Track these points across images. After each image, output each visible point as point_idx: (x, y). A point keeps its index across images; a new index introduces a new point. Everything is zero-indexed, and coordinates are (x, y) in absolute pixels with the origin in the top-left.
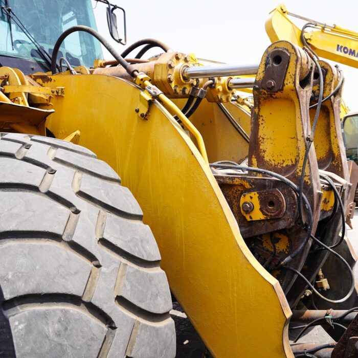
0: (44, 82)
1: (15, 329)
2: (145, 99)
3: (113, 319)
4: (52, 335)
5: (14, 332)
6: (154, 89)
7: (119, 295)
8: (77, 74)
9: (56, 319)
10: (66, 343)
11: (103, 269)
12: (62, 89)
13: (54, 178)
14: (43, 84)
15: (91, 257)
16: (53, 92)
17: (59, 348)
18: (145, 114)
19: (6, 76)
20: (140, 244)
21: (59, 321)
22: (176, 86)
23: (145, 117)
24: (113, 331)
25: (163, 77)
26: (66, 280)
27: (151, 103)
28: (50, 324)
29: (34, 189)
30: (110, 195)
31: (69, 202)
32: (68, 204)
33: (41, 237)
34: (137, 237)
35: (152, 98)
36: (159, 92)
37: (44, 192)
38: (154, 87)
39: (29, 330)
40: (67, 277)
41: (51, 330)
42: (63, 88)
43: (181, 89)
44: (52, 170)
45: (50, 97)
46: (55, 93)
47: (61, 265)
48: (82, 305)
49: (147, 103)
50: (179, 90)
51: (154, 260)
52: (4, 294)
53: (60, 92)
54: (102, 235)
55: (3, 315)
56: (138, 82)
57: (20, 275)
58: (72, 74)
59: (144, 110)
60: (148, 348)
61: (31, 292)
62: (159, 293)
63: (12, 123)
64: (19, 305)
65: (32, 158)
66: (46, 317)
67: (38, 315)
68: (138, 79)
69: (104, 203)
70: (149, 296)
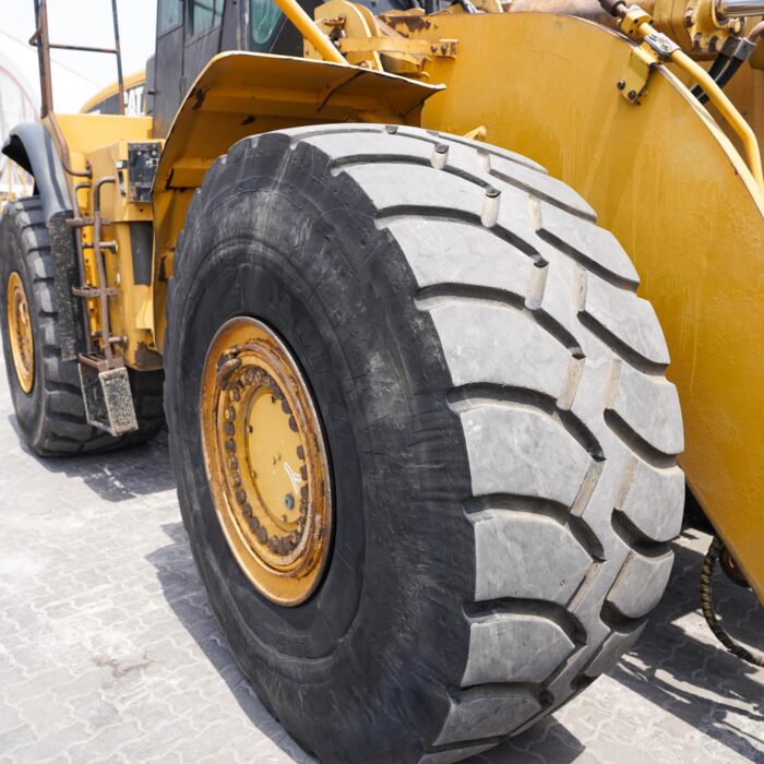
0: (412, 30)
1: (468, 431)
2: (642, 62)
3: (602, 443)
4: (517, 450)
5: (468, 435)
6: (662, 41)
7: (609, 408)
8: (477, 11)
9: (523, 427)
10: (535, 465)
11: (588, 361)
12: (453, 44)
13: (502, 205)
14: (410, 34)
15: (568, 340)
16: (434, 51)
17: (526, 470)
18: (638, 91)
19: (340, 19)
20: (639, 330)
21: (527, 431)
22: (699, 34)
23: (636, 99)
24: (598, 464)
25: (674, 16)
26: (537, 369)
27: (653, 69)
28: (515, 432)
29: (474, 219)
30: (588, 240)
31: (530, 246)
32: (529, 250)
33: (494, 299)
34: (635, 318)
35: (659, 58)
36: (672, 46)
37: (487, 225)
38: (662, 35)
39: (487, 434)
40: (538, 366)
41: (516, 441)
42: (455, 41)
43: (708, 40)
44: (493, 191)
45: (425, 61)
46: (439, 53)
47: (527, 346)
48: (555, 413)
49: (646, 70)
50: (704, 43)
51: (659, 361)
52: (453, 376)
53: (449, 49)
54: (583, 306)
55: (448, 409)
56: (626, 27)
57: (473, 352)
58: (468, 12)
59: (635, 84)
60: (646, 505)
61: (488, 380)
62: (666, 418)
63: (364, 111)
64: (470, 397)
65: (460, 168)
66: (509, 421)
67: (498, 415)
68: (629, 19)
69: (580, 253)
70: (653, 420)
